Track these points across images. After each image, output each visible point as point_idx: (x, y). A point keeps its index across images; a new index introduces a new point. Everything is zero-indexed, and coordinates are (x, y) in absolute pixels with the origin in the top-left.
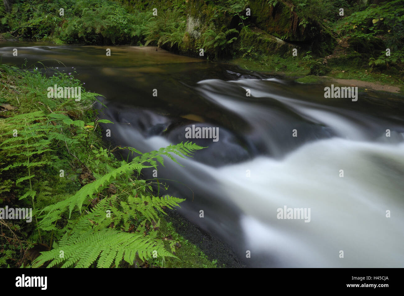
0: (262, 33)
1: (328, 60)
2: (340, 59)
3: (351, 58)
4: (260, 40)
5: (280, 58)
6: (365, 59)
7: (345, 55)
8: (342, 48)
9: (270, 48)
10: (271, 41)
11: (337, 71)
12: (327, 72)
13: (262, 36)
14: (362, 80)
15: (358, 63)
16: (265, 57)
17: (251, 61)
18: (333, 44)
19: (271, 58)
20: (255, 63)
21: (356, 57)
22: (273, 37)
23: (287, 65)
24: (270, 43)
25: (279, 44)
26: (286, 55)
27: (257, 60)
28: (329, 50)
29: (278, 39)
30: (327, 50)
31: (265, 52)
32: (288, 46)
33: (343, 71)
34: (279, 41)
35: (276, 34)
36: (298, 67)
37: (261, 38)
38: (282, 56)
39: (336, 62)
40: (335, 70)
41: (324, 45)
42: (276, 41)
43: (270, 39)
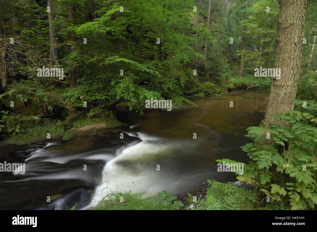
0: (20, 116)
1: (69, 120)
2: (74, 118)
3: (79, 116)
4: (22, 121)
5: (41, 128)
6: (85, 114)
7: (75, 115)
8: (71, 111)
9: (31, 123)
10: (30, 120)
11: (76, 124)
12: (72, 126)
13: (21, 118)
14: (89, 125)
15: (83, 117)
16: (30, 130)
17: (22, 136)
18: (66, 111)
19: (35, 129)
20: (25, 136)
21: (81, 114)
22: (30, 117)
23: (49, 130)
24: (30, 121)
25: (37, 120)
26: (44, 125)
27: (25, 133)
28: (66, 114)
29: (34, 117)
30: (65, 115)
31: (28, 127)
32: (43, 120)
33: (79, 123)
34: (36, 118)
35: (31, 115)
36: (56, 129)
37: (21, 119)
38: (42, 126)
39: (73, 120)
40: (75, 124)
41: (63, 113)
42: (34, 119)
43: (28, 119)
